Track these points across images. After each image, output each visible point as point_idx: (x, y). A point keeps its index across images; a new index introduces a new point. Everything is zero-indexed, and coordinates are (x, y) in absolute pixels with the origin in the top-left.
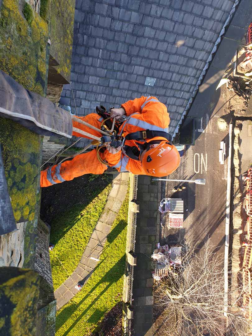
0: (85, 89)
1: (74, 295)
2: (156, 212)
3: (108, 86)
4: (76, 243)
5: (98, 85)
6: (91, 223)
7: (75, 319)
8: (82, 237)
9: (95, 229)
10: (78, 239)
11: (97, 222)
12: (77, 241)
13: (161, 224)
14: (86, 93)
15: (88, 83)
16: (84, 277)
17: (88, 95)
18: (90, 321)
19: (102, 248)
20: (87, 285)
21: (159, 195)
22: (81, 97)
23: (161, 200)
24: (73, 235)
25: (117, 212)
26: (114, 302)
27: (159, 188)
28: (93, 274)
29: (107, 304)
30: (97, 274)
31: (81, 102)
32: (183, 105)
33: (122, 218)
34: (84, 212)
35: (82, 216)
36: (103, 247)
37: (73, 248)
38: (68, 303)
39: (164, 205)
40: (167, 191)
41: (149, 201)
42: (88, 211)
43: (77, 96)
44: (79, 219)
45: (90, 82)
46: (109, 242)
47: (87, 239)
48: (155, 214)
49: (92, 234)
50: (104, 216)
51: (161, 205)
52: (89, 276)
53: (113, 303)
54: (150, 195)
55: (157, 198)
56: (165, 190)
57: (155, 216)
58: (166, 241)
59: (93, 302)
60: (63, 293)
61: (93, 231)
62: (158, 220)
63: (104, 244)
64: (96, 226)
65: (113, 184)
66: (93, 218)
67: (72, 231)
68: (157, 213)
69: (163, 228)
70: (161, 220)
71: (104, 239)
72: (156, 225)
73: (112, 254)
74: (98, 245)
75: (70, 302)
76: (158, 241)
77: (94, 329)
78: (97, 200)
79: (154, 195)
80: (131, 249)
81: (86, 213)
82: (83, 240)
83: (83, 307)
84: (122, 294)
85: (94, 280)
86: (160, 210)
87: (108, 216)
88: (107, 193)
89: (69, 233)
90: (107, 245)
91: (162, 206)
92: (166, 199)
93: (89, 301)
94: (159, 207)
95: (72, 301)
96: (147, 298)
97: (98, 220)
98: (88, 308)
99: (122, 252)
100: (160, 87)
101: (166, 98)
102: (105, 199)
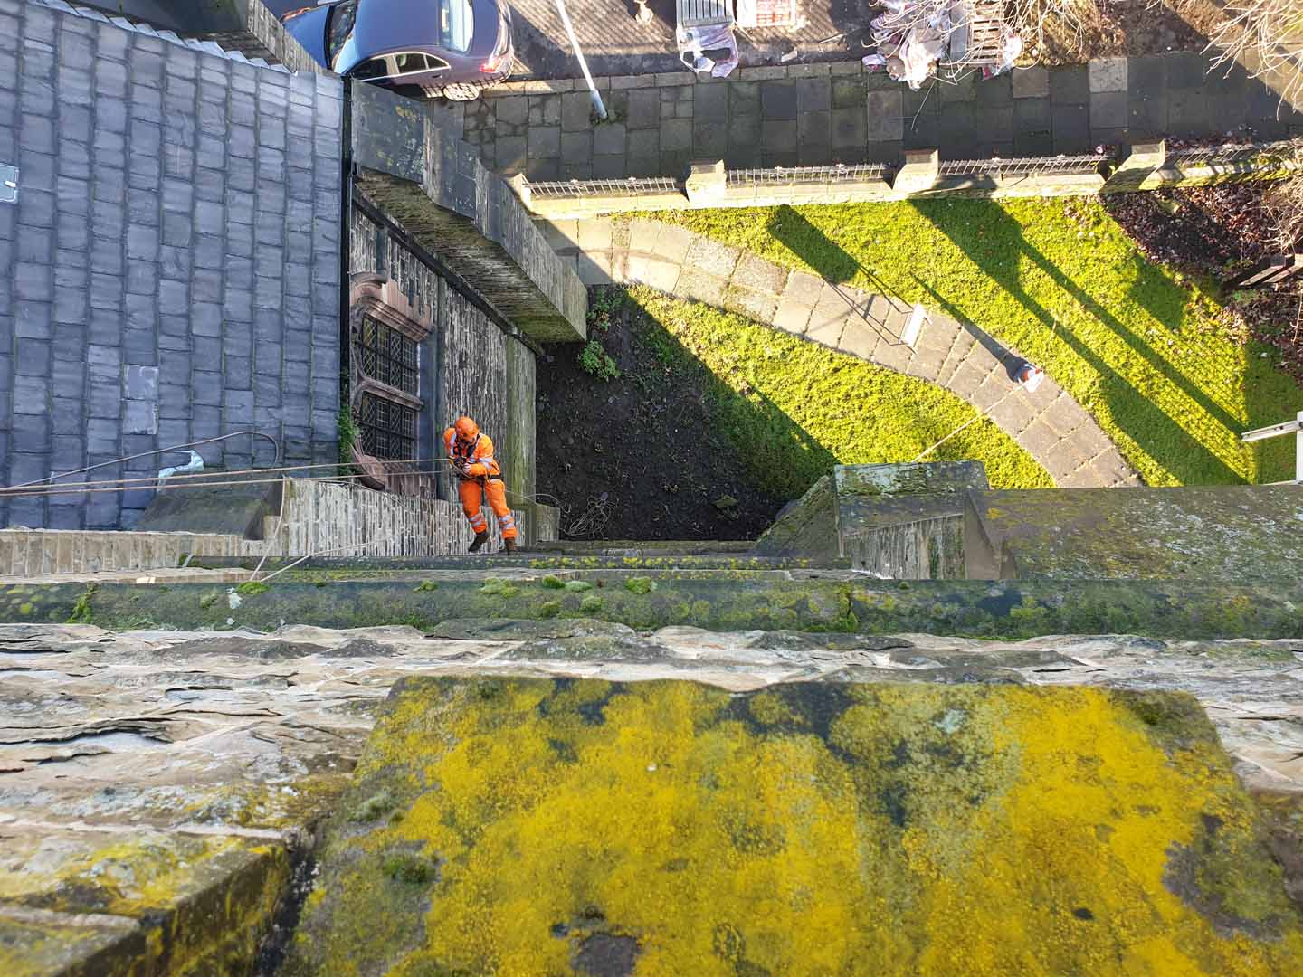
0: (76, 422)
1: (1065, 393)
2: (737, 86)
3: (47, 341)
4: (856, 402)
5: (50, 377)
6: (778, 351)
7: (1159, 379)
8: (832, 380)
9: (802, 336)
10: (840, 396)
11: (774, 331)
12: (847, 397)
13: (785, 58)
14: (91, 421)
15: (45, 415)
16: (991, 360)
17: (98, 411)
18: (1172, 321)
19: (879, 300)
20: (1025, 347)
21: (667, 79)
22: (114, 436)
23: (687, 70)
24: (825, 416)
25: (737, 253)
26: (1101, 228)
27: (639, 84)
28: (981, 326)
29: (1109, 257)
30: (981, 309)
31: (135, 434)
32: (87, 36)
33: (758, 229)
34: (737, 383)
35: (752, 390)
36: (873, 295)
37: (876, 412)
38: (1092, 415)
39: (706, 53)
40: (651, 44)
41: (691, 119)
42: (734, 368)
43: (111, 450)
44: (765, 399)
45: (43, 407)
46: (854, 273)
47: (842, 361)
48: (744, 89)
49: (821, 345)
50: (752, 306)
51: (708, 69)
52: (989, 343)
53: (1104, 233)
54: (666, 118)
55: (677, 89)
56: (645, 57)
57: (753, 90)
58: (855, 28)
59: (1095, 314)
60: (1053, 434)
61: (810, 341)
62: (769, 73)
63: (860, 292)
64: (789, 333)
65: (626, 282)
66: (758, 348)
67: (809, 421)
68: (740, 81)
69: (803, 47)
70: (769, 63)
71: (841, 294)
72: (791, 83)
73: (904, 257)
74: (865, 317)
75: (1091, 404)
76: (855, 65)
77: (1207, 301)
78: (689, 340)
79: (666, 101)
80: (879, 181)
81: (740, 375)
82: (843, 376)
83: (1114, 352)
84: (1073, 199)
85: (1006, 319)
86: (724, 71)
87: (753, 289)
88: (660, 303)
89: (814, 433)
90: (865, 279)
91: (708, 60)
92: (682, 49)
93: (1092, 333)
94: (716, 74)
95: (1086, 401)
96: (1095, 86)
97: (766, 325)
98: (1122, 331)
99: (895, 218)
100: (17, 138)
101: (63, 110)
102: (687, 306)
